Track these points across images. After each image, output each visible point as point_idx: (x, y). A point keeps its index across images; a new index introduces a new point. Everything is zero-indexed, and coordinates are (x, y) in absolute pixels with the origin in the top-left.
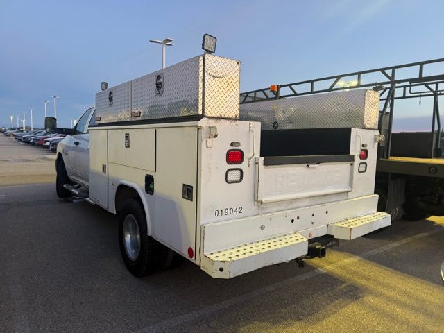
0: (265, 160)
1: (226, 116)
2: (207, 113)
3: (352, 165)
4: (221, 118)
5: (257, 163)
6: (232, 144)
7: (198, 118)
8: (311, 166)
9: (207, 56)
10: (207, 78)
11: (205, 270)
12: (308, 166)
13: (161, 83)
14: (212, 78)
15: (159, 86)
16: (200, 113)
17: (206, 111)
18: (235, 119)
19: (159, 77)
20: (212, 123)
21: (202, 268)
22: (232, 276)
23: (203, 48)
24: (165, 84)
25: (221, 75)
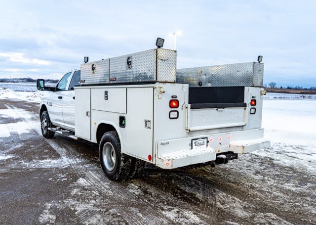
0: (191, 106)
1: (169, 81)
2: (159, 79)
3: (245, 109)
4: (166, 82)
5: (187, 108)
6: (172, 97)
7: (154, 82)
8: (219, 110)
9: (158, 49)
10: (158, 61)
11: (159, 166)
12: (217, 110)
13: (130, 62)
14: (161, 61)
15: (129, 63)
16: (155, 80)
17: (158, 79)
18: (174, 83)
19: (129, 58)
20: (161, 85)
21: (157, 165)
22: (173, 168)
23: (156, 45)
24: (133, 62)
25: (166, 59)
